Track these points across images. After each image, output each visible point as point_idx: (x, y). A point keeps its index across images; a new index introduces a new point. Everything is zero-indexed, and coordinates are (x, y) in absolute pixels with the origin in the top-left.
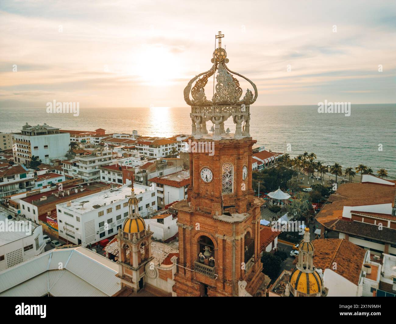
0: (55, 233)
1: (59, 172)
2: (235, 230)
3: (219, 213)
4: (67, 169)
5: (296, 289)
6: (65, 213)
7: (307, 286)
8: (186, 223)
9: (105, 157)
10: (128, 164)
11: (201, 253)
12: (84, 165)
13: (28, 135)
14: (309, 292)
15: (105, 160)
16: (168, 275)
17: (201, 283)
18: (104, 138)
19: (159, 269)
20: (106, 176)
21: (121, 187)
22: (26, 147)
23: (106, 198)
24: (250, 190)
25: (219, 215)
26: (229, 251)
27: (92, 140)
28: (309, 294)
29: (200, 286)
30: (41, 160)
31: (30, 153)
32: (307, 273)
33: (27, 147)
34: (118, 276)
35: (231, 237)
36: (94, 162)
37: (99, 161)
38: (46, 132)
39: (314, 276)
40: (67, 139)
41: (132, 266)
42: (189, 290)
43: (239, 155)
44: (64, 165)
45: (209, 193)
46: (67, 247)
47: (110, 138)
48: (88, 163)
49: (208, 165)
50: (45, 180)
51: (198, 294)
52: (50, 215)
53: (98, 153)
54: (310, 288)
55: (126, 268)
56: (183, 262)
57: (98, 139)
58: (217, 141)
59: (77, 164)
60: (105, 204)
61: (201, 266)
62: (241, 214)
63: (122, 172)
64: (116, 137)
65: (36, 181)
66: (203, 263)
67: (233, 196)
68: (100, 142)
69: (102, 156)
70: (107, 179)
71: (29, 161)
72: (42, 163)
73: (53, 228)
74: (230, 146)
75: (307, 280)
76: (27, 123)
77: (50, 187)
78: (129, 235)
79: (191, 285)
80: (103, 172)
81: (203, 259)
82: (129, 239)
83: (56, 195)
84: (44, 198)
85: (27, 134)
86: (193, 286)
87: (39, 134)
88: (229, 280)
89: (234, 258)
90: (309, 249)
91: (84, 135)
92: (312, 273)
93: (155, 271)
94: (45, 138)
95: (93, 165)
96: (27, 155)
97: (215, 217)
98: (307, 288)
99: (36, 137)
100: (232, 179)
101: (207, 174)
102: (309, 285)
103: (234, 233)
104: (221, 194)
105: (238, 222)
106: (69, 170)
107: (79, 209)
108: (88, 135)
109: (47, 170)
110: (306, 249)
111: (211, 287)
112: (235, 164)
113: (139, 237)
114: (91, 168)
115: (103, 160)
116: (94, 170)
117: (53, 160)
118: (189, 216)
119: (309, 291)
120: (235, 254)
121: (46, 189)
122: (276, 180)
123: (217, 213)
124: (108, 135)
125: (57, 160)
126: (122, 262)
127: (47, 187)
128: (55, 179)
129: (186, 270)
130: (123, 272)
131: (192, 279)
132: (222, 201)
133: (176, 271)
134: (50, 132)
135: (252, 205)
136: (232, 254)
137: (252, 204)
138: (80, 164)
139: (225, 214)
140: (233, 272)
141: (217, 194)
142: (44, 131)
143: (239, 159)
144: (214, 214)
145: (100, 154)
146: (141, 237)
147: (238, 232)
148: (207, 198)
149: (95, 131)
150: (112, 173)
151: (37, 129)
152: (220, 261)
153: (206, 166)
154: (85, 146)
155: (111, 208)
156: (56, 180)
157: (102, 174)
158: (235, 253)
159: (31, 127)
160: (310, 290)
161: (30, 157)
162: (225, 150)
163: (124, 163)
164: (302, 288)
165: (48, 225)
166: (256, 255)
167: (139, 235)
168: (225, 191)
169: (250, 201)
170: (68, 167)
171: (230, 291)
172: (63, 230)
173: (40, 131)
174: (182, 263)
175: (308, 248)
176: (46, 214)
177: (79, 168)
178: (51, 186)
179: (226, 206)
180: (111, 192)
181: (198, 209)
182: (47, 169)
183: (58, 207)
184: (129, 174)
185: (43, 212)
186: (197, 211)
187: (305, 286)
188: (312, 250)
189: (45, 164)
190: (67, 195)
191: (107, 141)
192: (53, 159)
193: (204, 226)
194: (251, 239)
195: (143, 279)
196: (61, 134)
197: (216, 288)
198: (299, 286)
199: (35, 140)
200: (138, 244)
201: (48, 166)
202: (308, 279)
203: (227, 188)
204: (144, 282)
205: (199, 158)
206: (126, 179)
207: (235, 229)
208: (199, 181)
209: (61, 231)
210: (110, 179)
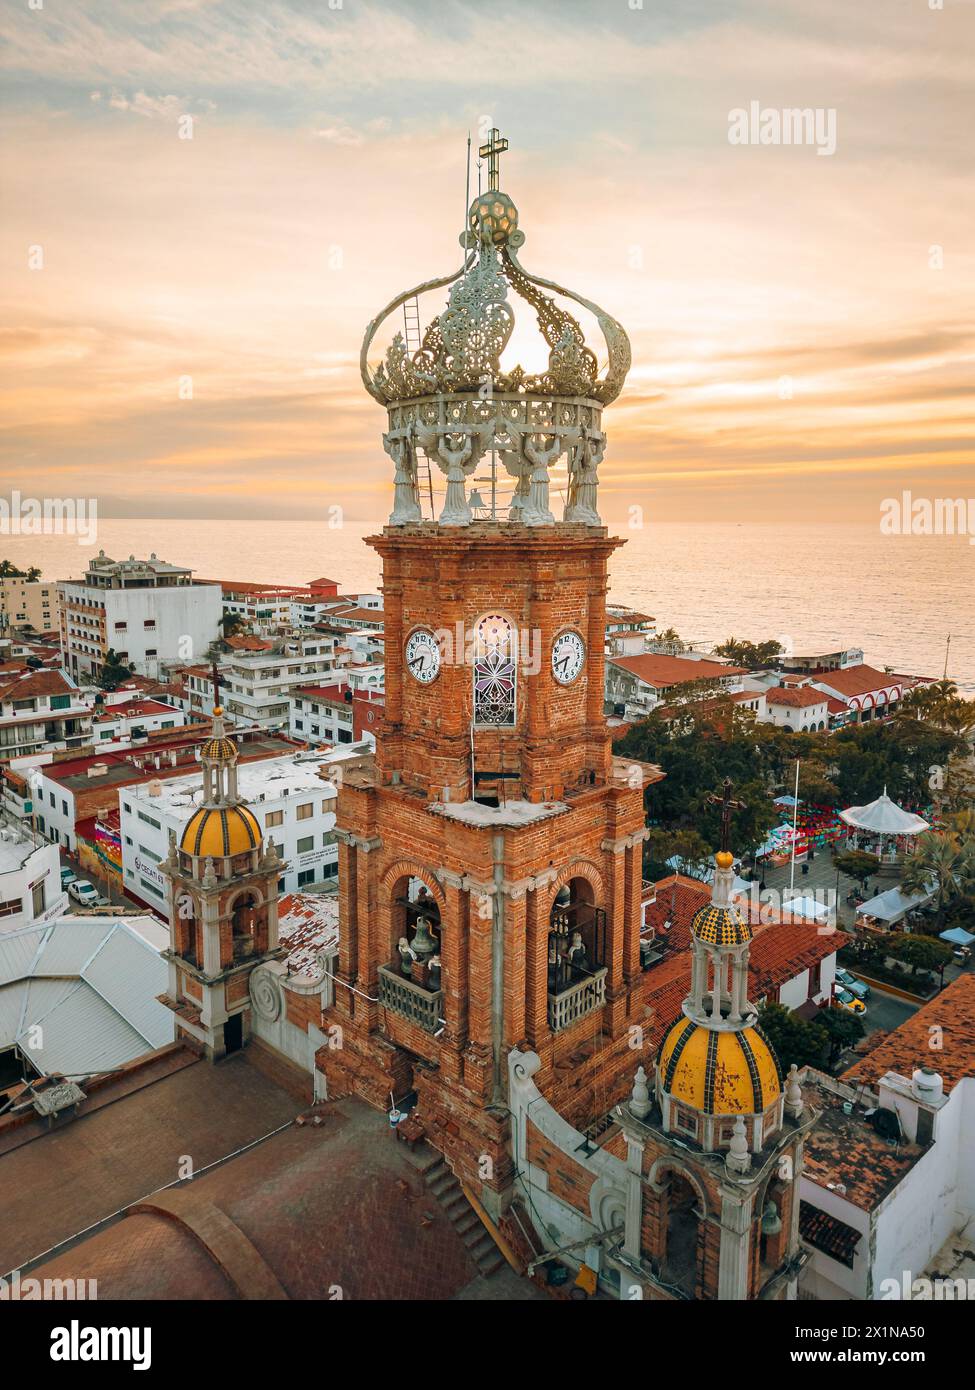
0: (115, 877)
1: (177, 700)
2: (504, 859)
3: (452, 794)
4: (198, 693)
5: (668, 1091)
6: (141, 816)
7: (707, 1081)
8: (356, 828)
9: (311, 659)
10: (376, 686)
11: (403, 941)
12: (245, 683)
13: (103, 587)
14: (711, 1107)
15: (311, 670)
16: (309, 1012)
17: (400, 1048)
18: (331, 606)
19: (287, 991)
20: (306, 719)
21: (328, 750)
22: (94, 624)
23: (272, 779)
24: (593, 725)
25: (452, 800)
26: (478, 936)
27: (295, 612)
28: (711, 1112)
29: (393, 1059)
30: (132, 663)
31: (104, 641)
32: (711, 1032)
33: (97, 622)
34: (165, 1001)
35: (483, 882)
36: (276, 674)
37: (290, 672)
38: (153, 580)
39: (743, 1046)
40: (213, 607)
41: (201, 968)
42: (363, 1072)
43: (535, 583)
44: (193, 679)
45: (430, 722)
46: (106, 915)
47: (348, 607)
48: (258, 675)
49: (428, 620)
50: (123, 721)
51: (388, 1085)
52: (106, 821)
53: (291, 648)
54: (717, 1092)
55: (189, 977)
56: (347, 970)
57: (312, 609)
58: (450, 528)
59: (227, 677)
60: (262, 796)
61: (398, 985)
62: (536, 803)
63: (351, 707)
64: (366, 607)
65: (95, 720)
66: (408, 977)
67: (512, 736)
68: (317, 620)
69: (301, 655)
70: (307, 729)
71: (99, 665)
72: (137, 672)
73: (111, 862)
74: (498, 548)
75: (709, 1057)
76: (102, 552)
77: (128, 738)
78: (195, 862)
79: (369, 1052)
80: (299, 705)
81: (409, 960)
82: (196, 875)
83: (136, 764)
84: (99, 770)
85: (99, 583)
86: (374, 1057)
87: (131, 584)
88: (476, 1044)
89: (498, 964)
90: (724, 934)
91: (274, 595)
92: (737, 1034)
93: (276, 997)
94: (149, 598)
95: (271, 681)
96: (97, 647)
97: (435, 806)
98: (706, 1088)
99: (124, 592)
100: (513, 674)
101: (426, 652)
102: (713, 1076)
103: (498, 868)
104: (467, 727)
105: (507, 826)
106: (205, 695)
107: (181, 805)
108: (286, 596)
109: (137, 693)
110: (711, 934)
111: (426, 1063)
112: (522, 619)
113: (227, 873)
114: (265, 693)
115: (304, 669)
116: (274, 700)
117: (170, 668)
118: (365, 802)
119: (712, 1101)
120: (504, 948)
121: (118, 743)
122: (883, 767)
123: (447, 792)
124: (343, 599)
125: (180, 665)
126: (176, 954)
127: (122, 739)
128: (155, 718)
129: (356, 999)
130: (180, 990)
131: (374, 1030)
132: (471, 753)
133: (331, 1001)
134: (165, 580)
135: (599, 779)
136: (492, 946)
137: (598, 776)
138: (234, 679)
139: (481, 800)
140: (493, 1015)
141: (453, 727)
142: (147, 578)
143: (534, 597)
144: (436, 797)
145: (296, 649)
146: (233, 874)
147: (512, 867)
148: (424, 741)
149: (309, 586)
150: (322, 710)
151: (128, 568)
152: (452, 972)
153: (421, 625)
154: (269, 630)
155: (282, 811)
156: (156, 723)
157: (294, 714)
158: (502, 943)
159: (114, 562)
160: (717, 1097)
161: (104, 654)
162: (485, 564)
163: (365, 680)
164: (687, 1087)
165: (97, 850)
166: (618, 971)
167: (227, 865)
168: (485, 718)
169: (593, 766)
170: (203, 689)
171: (480, 1084)
172: (133, 869)
173: (135, 576)
174: (344, 973)
175: (721, 931)
176: (93, 820)
177: (231, 691)
178: (133, 737)
179: (487, 773)
180: (294, 763)
181: (396, 781)
182: (137, 688)
183: (125, 794)
184: (371, 714)
185: (90, 813)
186: (390, 784)
187: (698, 1080)
188: (734, 939)
189: (145, 676)
190: (170, 765)
191: (339, 616)
192: (169, 663)
193: (410, 842)
194: (598, 910)
195: (243, 1019)
196: (197, 588)
197: (437, 1067)
198: (678, 1078)
199: (119, 604)
200: (224, 895)
201: (149, 684)
202: (712, 1053)
203: (495, 708)
204: (245, 1029)
205: (401, 595)
206: (364, 731)
207: (505, 853)
208: (401, 679)
209: (131, 873)
210: (316, 731)
